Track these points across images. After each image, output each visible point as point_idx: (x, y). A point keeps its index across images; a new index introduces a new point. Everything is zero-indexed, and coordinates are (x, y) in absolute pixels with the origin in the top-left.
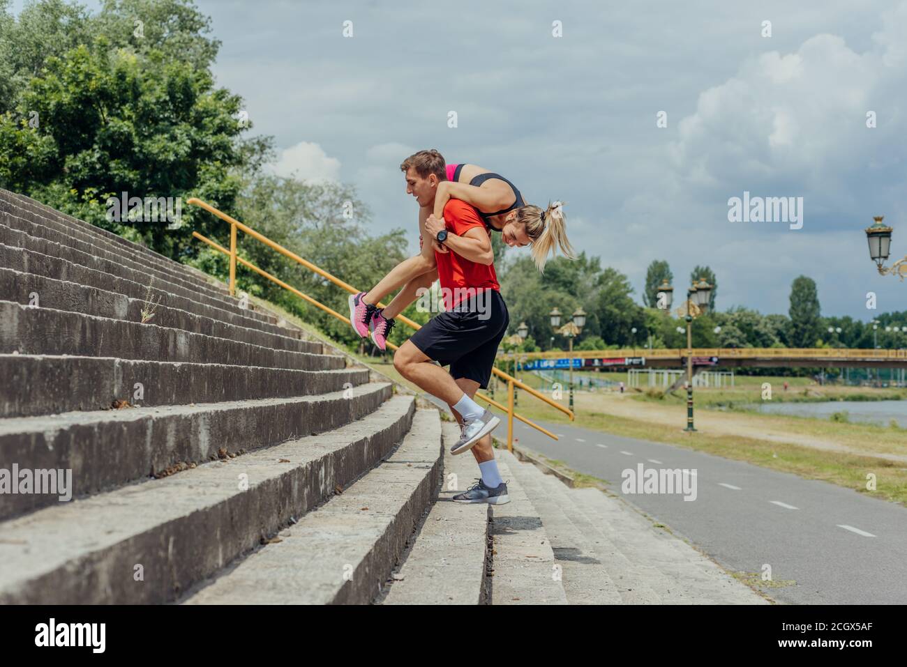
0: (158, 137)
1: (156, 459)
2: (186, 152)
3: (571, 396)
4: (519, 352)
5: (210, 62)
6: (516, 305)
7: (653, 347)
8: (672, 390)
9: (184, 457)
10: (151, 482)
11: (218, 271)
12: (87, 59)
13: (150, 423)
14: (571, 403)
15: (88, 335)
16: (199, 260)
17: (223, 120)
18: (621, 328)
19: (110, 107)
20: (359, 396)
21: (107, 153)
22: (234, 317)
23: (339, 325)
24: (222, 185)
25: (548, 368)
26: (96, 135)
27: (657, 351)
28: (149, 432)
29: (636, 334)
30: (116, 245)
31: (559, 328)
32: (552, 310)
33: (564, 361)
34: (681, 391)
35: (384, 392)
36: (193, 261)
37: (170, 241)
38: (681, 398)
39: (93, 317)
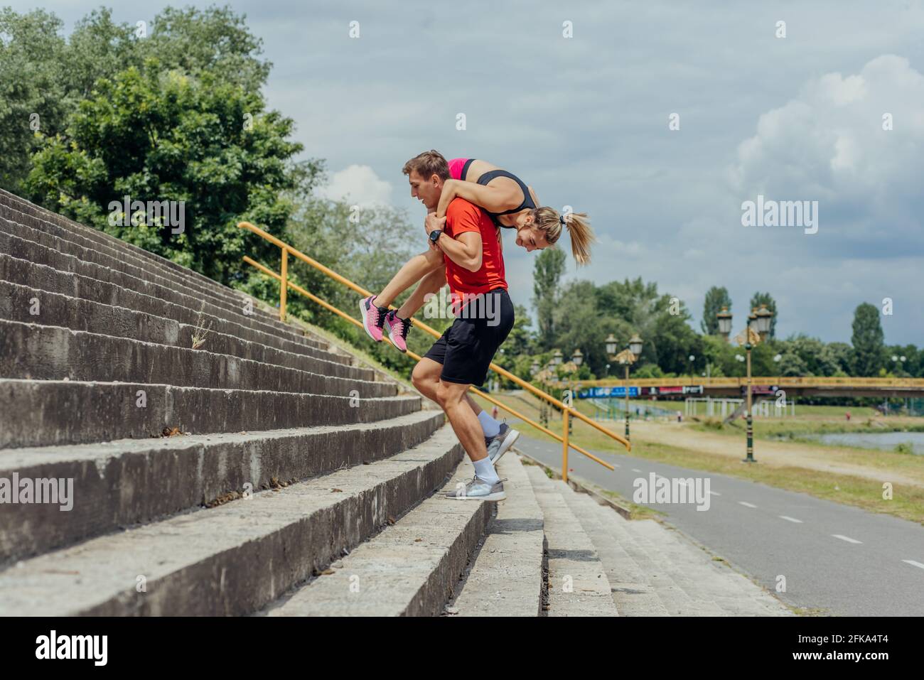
0: (208, 160)
1: (207, 488)
2: (237, 175)
3: (627, 426)
4: (573, 379)
5: (261, 84)
6: (571, 332)
7: (711, 376)
8: (731, 420)
9: (235, 486)
10: (203, 512)
11: (268, 295)
12: (138, 81)
13: (202, 452)
14: (627, 432)
15: (139, 361)
16: (249, 285)
17: (274, 143)
18: (678, 356)
19: (160, 130)
20: (411, 424)
21: (157, 176)
22: (285, 342)
23: (390, 351)
24: (273, 208)
25: (603, 397)
26: (146, 158)
27: (715, 379)
28: (201, 461)
29: (694, 362)
30: (166, 269)
31: (615, 355)
32: (607, 337)
33: (619, 389)
34: (740, 421)
35: (437, 421)
36: (243, 286)
37: (220, 265)
38: (740, 427)
39: (144, 343)
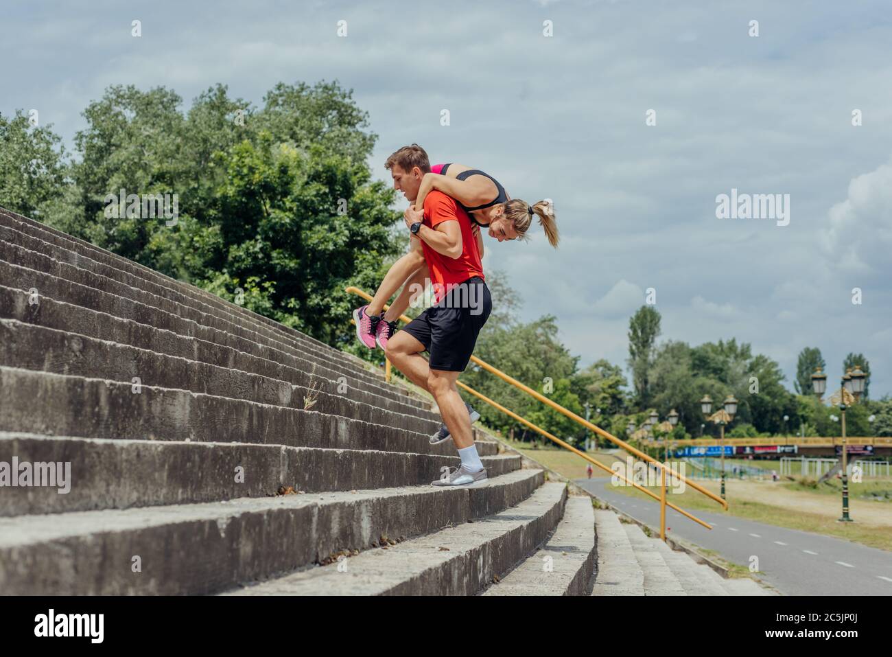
0: (318, 228)
1: (321, 546)
2: (344, 242)
3: (723, 485)
4: (669, 439)
5: (367, 155)
6: (666, 392)
7: (805, 436)
8: (826, 479)
9: (347, 544)
10: (317, 569)
11: (373, 356)
12: (251, 154)
13: (316, 511)
14: (723, 491)
15: (255, 422)
16: (355, 346)
17: (380, 211)
18: (772, 416)
19: (272, 199)
20: (513, 482)
21: (268, 243)
22: (391, 403)
23: (490, 411)
24: (379, 273)
25: (699, 456)
26: (259, 226)
27: (810, 439)
28: (315, 519)
29: (788, 422)
30: (279, 333)
31: (710, 415)
32: (703, 397)
33: (714, 448)
34: (834, 480)
35: (537, 479)
36: (349, 347)
37: (327, 328)
38: (835, 487)
39: (260, 405)
